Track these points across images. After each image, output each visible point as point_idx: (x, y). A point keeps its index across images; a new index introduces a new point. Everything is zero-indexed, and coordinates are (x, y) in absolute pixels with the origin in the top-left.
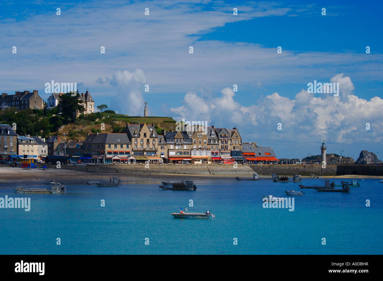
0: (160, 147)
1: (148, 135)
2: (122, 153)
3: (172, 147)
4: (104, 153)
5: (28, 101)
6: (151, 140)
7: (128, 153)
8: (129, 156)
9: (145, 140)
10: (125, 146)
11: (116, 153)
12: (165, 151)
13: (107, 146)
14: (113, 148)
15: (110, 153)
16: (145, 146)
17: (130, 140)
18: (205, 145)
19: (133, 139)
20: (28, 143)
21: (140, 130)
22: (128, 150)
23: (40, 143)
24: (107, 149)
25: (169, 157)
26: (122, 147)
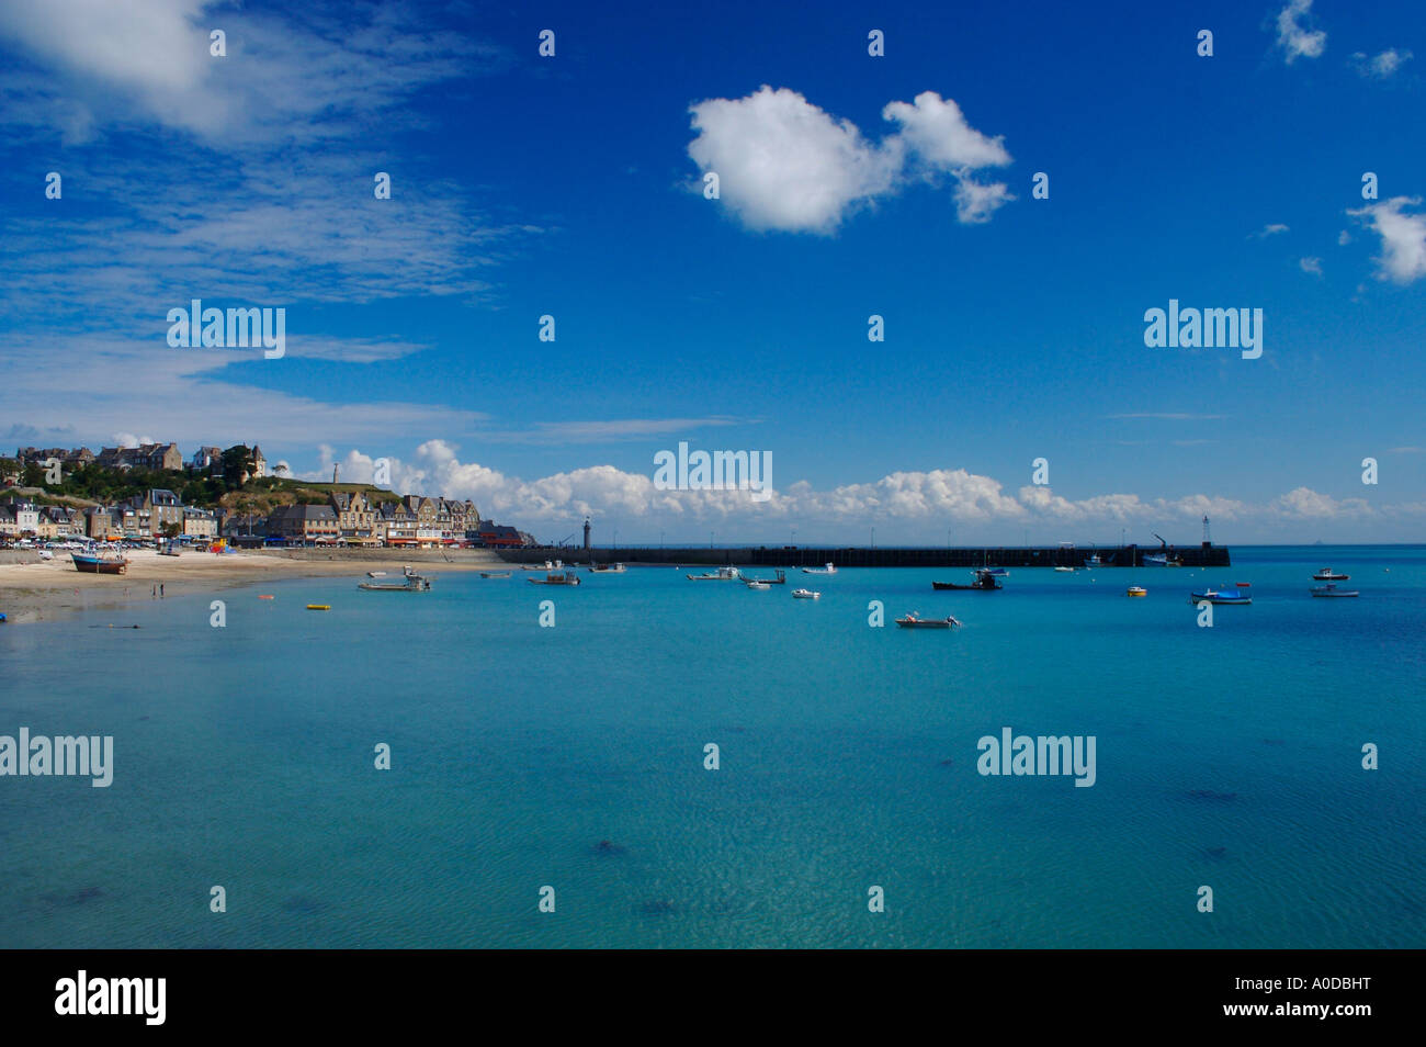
0: (376, 525)
1: (361, 508)
2: (326, 533)
3: (392, 525)
4: (302, 532)
5: (163, 458)
6: (365, 515)
7: (334, 533)
8: (338, 538)
9: (357, 514)
10: (330, 523)
11: (319, 533)
12: (383, 531)
13: (307, 523)
14: (315, 526)
15: (310, 533)
16: (357, 524)
17: (338, 516)
18: (434, 524)
19: (342, 514)
20: (198, 517)
21: (350, 502)
22: (334, 529)
23: (209, 518)
24: (307, 527)
25: (388, 539)
26: (326, 524)
